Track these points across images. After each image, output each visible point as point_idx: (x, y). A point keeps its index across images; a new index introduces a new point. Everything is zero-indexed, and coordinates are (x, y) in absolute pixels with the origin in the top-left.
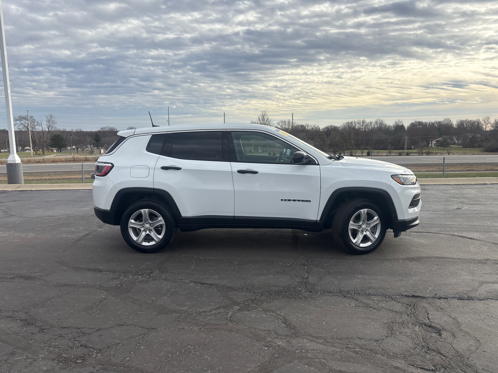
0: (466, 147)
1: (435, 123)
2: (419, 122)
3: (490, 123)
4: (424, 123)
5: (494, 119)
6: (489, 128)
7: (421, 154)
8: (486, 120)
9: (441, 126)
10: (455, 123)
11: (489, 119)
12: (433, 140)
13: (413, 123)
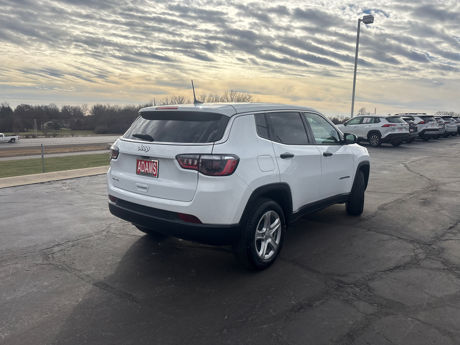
0: (74, 130)
1: (41, 107)
2: (26, 105)
3: (88, 110)
4: (31, 106)
5: (91, 106)
6: (87, 113)
7: (48, 137)
8: (84, 107)
9: (48, 110)
10: (60, 108)
11: (86, 106)
12: (45, 123)
13: (19, 106)
